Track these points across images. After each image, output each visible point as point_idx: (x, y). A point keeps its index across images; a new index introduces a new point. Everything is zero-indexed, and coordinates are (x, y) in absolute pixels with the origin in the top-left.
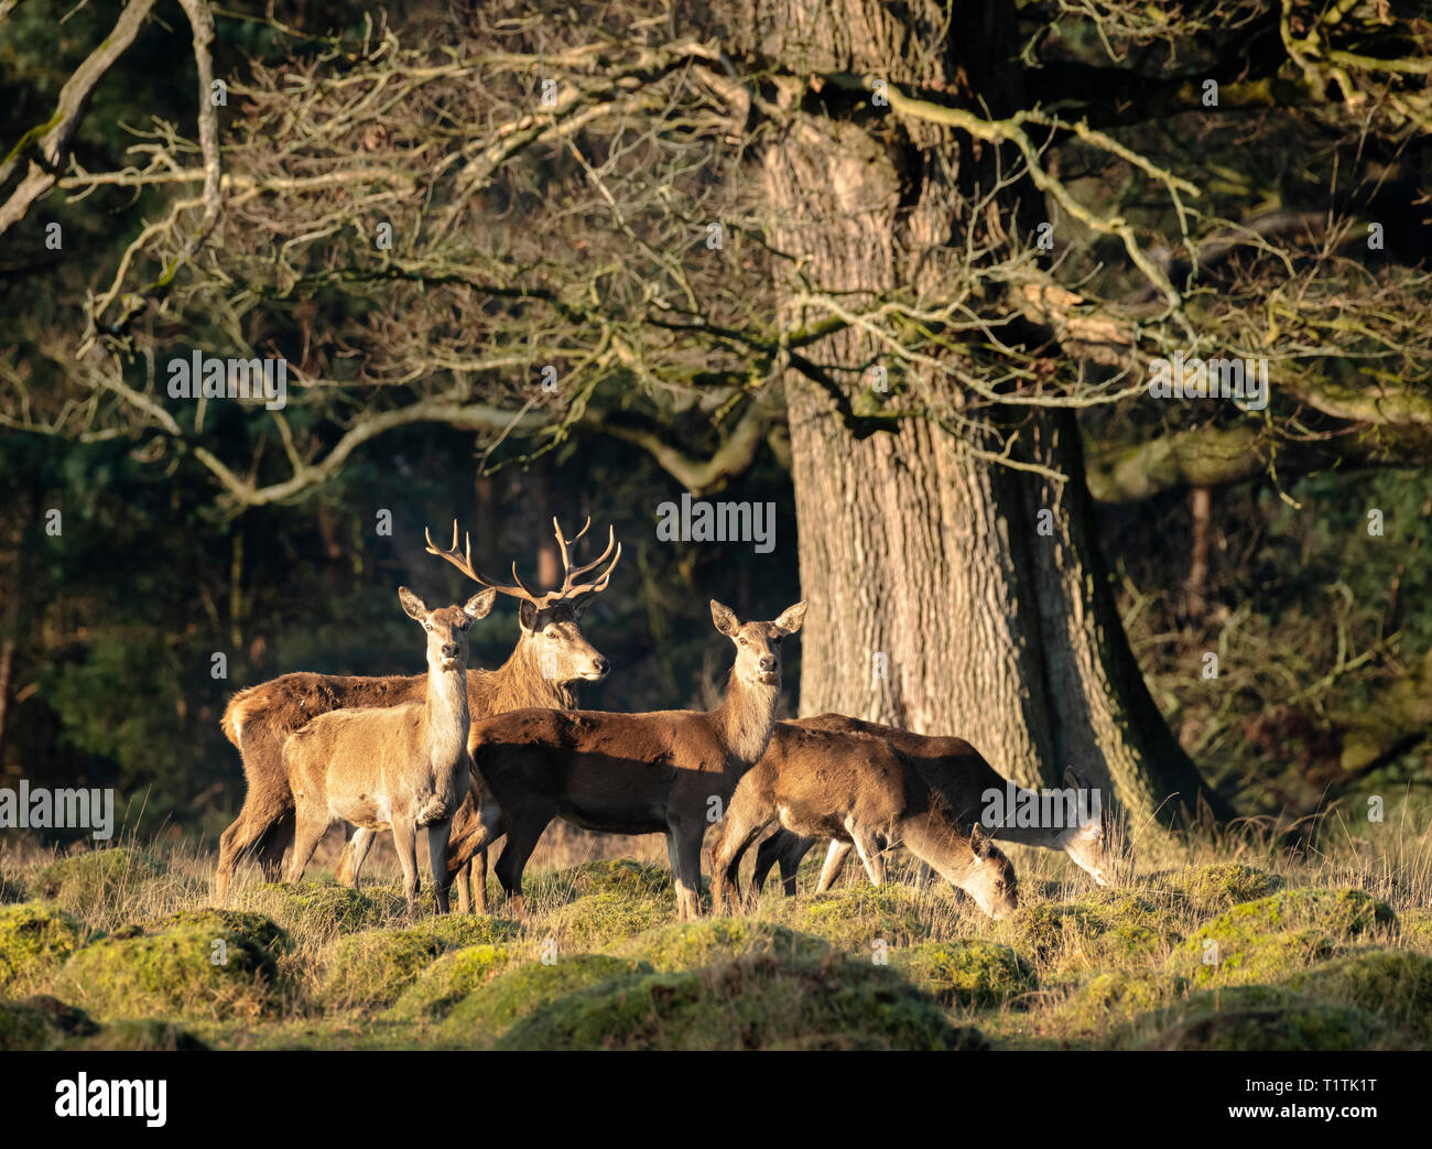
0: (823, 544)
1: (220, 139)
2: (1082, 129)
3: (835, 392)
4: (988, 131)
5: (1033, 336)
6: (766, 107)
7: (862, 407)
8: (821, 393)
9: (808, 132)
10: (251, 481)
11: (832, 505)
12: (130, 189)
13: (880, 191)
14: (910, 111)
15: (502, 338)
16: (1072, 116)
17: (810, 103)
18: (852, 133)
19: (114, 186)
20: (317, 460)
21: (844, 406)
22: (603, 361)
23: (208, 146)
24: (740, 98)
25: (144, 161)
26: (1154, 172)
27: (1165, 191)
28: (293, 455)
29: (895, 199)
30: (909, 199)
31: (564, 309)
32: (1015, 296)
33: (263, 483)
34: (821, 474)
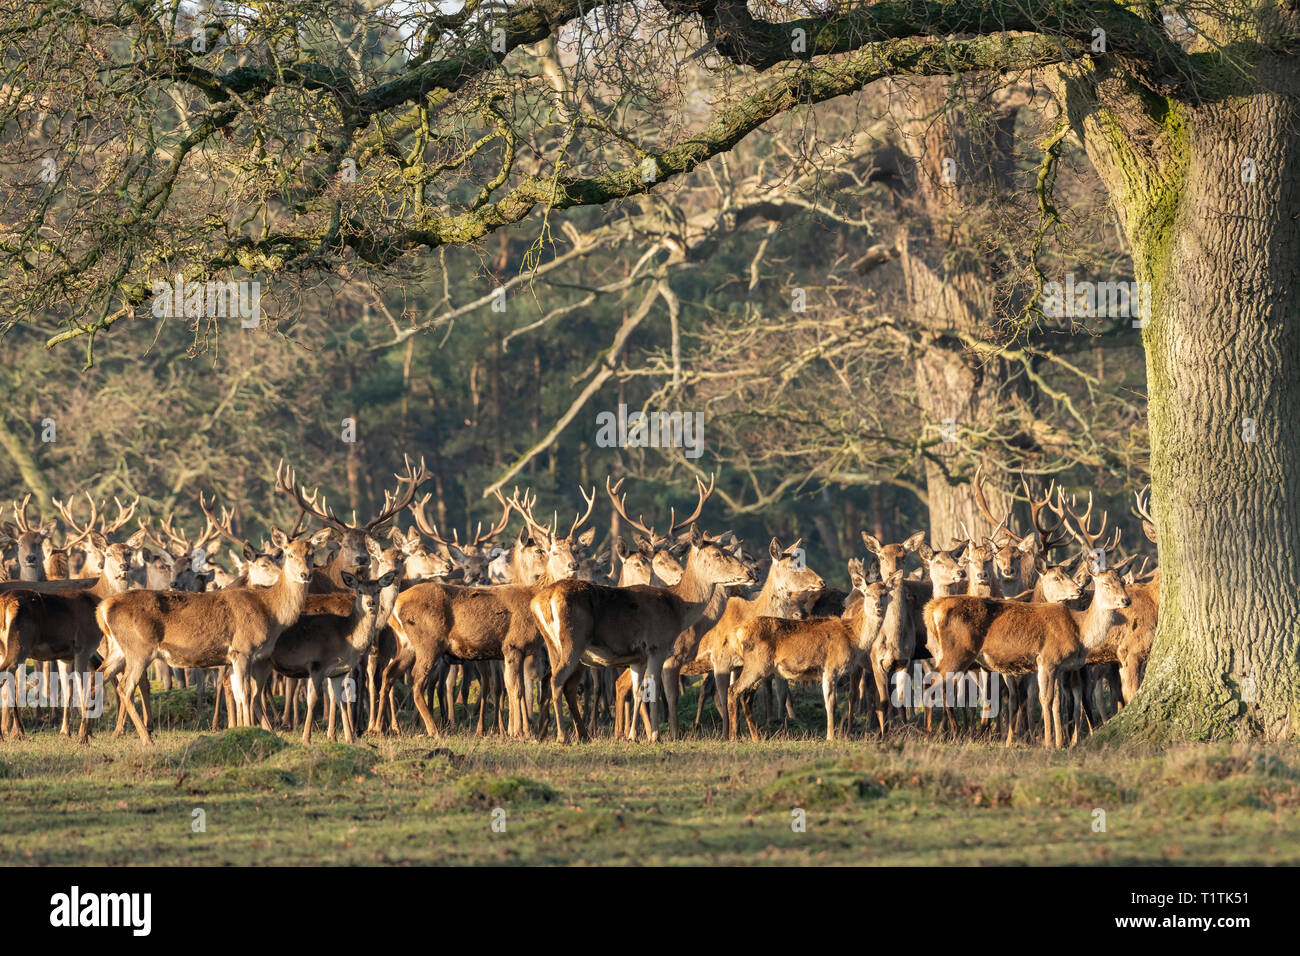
0: (940, 531)
1: (682, 355)
2: (1049, 354)
3: (942, 466)
4: (1010, 356)
5: (1026, 442)
6: (916, 345)
7: (955, 473)
8: (936, 467)
9: (935, 354)
10: (740, 502)
11: (944, 515)
12: (647, 377)
13: (966, 381)
14: (980, 347)
15: (804, 442)
16: (1046, 349)
17: (934, 342)
18: (954, 357)
19: (640, 376)
20: (769, 493)
21: (946, 472)
22: (846, 451)
23: (675, 359)
24: (907, 341)
25: (652, 365)
26: (1081, 374)
27: (1084, 385)
28: (758, 492)
29: (972, 384)
30: (978, 385)
31: (828, 430)
32: (1023, 425)
33: (745, 504)
34: (940, 501)
